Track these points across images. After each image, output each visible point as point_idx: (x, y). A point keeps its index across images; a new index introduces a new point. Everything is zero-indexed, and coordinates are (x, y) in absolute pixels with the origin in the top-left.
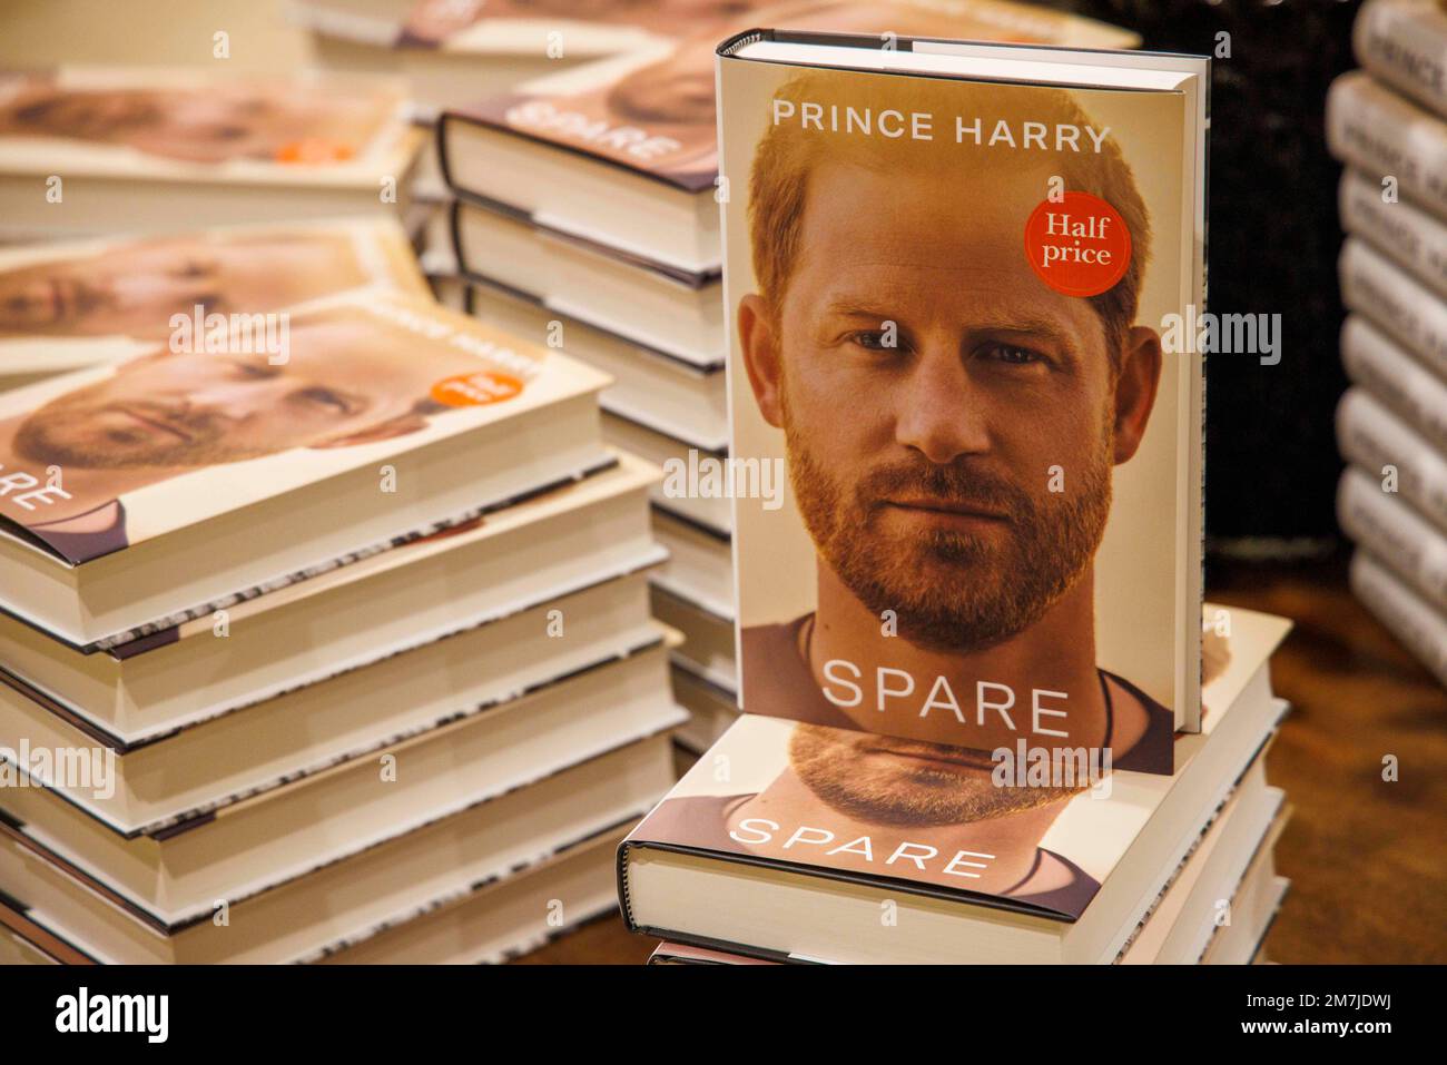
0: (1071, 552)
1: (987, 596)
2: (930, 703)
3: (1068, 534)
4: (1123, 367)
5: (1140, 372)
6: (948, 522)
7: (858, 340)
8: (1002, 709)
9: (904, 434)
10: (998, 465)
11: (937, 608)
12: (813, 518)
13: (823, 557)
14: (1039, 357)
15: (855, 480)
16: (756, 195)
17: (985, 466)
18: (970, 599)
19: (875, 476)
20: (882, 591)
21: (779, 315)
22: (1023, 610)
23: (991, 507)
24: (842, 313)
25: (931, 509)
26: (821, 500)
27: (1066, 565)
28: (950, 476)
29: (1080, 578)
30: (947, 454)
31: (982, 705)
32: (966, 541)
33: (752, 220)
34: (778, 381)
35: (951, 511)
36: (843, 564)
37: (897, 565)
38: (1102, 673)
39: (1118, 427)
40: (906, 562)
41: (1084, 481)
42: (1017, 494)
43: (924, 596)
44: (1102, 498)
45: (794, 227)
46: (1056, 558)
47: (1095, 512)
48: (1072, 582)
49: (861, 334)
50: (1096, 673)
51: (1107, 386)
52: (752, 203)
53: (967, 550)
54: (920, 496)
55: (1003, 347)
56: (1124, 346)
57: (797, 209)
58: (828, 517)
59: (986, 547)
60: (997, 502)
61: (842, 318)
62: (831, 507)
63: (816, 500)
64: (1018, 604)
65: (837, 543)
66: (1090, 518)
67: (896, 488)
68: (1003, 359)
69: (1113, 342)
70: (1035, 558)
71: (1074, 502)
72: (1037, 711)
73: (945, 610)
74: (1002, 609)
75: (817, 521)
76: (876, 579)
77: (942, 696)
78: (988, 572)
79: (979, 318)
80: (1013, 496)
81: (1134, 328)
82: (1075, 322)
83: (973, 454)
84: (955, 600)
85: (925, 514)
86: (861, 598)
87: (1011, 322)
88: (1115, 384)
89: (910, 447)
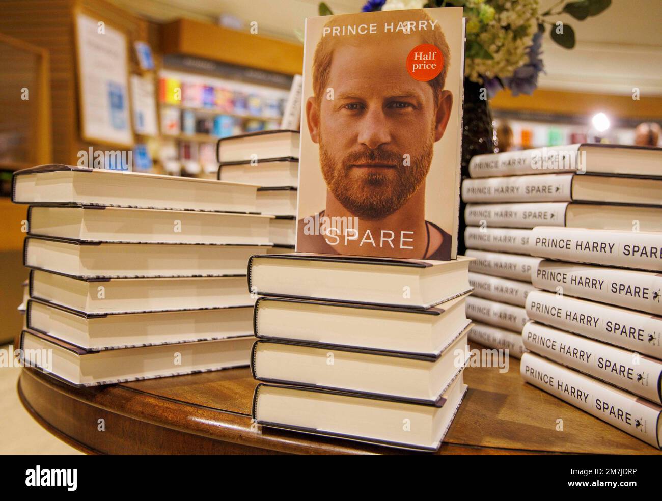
0: (417, 177)
1: (387, 197)
2: (364, 240)
3: (417, 170)
4: (439, 105)
5: (445, 107)
6: (373, 170)
7: (347, 107)
8: (389, 240)
9: (360, 140)
10: (393, 147)
11: (369, 203)
12: (327, 175)
13: (329, 189)
14: (410, 105)
15: (342, 159)
16: (316, 61)
17: (388, 148)
18: (380, 199)
19: (349, 157)
20: (349, 200)
21: (320, 102)
22: (399, 201)
23: (390, 163)
24: (342, 98)
25: (368, 166)
26: (330, 168)
27: (416, 182)
28: (376, 153)
29: (421, 186)
30: (376, 145)
31: (382, 239)
32: (380, 177)
33: (313, 71)
34: (318, 126)
35: (375, 166)
36: (336, 191)
37: (355, 189)
38: (427, 222)
39: (437, 127)
40: (358, 187)
41: (424, 150)
42: (399, 157)
43: (364, 200)
44: (430, 155)
45: (327, 71)
46: (412, 179)
47: (427, 161)
48: (418, 188)
49: (348, 105)
50: (424, 222)
51: (433, 113)
52: (314, 65)
53: (381, 180)
54: (365, 162)
55: (397, 103)
56: (440, 98)
57: (329, 64)
58: (332, 174)
59: (387, 179)
60: (392, 161)
61: (342, 100)
62: (333, 170)
63: (328, 168)
64: (398, 199)
65: (335, 183)
66: (425, 163)
67: (356, 160)
68: (397, 107)
69: (436, 97)
70: (405, 181)
71: (419, 157)
72: (402, 239)
73: (371, 204)
74: (391, 201)
75: (328, 175)
76: (347, 195)
77: (368, 238)
78: (387, 187)
79: (389, 93)
80: (398, 157)
81: (444, 91)
82: (423, 90)
83: (385, 143)
84: (375, 200)
85: (366, 168)
86: (341, 203)
87: (400, 93)
88: (436, 112)
89: (362, 144)
